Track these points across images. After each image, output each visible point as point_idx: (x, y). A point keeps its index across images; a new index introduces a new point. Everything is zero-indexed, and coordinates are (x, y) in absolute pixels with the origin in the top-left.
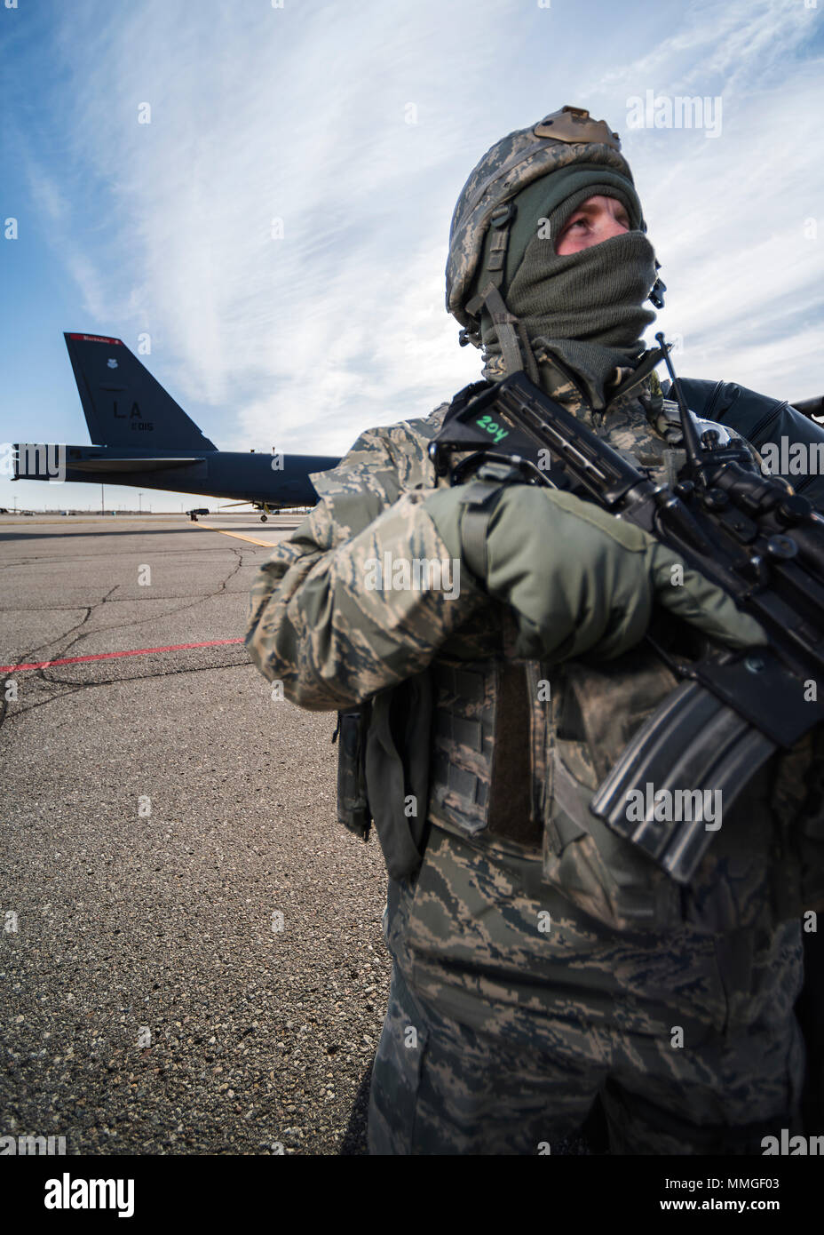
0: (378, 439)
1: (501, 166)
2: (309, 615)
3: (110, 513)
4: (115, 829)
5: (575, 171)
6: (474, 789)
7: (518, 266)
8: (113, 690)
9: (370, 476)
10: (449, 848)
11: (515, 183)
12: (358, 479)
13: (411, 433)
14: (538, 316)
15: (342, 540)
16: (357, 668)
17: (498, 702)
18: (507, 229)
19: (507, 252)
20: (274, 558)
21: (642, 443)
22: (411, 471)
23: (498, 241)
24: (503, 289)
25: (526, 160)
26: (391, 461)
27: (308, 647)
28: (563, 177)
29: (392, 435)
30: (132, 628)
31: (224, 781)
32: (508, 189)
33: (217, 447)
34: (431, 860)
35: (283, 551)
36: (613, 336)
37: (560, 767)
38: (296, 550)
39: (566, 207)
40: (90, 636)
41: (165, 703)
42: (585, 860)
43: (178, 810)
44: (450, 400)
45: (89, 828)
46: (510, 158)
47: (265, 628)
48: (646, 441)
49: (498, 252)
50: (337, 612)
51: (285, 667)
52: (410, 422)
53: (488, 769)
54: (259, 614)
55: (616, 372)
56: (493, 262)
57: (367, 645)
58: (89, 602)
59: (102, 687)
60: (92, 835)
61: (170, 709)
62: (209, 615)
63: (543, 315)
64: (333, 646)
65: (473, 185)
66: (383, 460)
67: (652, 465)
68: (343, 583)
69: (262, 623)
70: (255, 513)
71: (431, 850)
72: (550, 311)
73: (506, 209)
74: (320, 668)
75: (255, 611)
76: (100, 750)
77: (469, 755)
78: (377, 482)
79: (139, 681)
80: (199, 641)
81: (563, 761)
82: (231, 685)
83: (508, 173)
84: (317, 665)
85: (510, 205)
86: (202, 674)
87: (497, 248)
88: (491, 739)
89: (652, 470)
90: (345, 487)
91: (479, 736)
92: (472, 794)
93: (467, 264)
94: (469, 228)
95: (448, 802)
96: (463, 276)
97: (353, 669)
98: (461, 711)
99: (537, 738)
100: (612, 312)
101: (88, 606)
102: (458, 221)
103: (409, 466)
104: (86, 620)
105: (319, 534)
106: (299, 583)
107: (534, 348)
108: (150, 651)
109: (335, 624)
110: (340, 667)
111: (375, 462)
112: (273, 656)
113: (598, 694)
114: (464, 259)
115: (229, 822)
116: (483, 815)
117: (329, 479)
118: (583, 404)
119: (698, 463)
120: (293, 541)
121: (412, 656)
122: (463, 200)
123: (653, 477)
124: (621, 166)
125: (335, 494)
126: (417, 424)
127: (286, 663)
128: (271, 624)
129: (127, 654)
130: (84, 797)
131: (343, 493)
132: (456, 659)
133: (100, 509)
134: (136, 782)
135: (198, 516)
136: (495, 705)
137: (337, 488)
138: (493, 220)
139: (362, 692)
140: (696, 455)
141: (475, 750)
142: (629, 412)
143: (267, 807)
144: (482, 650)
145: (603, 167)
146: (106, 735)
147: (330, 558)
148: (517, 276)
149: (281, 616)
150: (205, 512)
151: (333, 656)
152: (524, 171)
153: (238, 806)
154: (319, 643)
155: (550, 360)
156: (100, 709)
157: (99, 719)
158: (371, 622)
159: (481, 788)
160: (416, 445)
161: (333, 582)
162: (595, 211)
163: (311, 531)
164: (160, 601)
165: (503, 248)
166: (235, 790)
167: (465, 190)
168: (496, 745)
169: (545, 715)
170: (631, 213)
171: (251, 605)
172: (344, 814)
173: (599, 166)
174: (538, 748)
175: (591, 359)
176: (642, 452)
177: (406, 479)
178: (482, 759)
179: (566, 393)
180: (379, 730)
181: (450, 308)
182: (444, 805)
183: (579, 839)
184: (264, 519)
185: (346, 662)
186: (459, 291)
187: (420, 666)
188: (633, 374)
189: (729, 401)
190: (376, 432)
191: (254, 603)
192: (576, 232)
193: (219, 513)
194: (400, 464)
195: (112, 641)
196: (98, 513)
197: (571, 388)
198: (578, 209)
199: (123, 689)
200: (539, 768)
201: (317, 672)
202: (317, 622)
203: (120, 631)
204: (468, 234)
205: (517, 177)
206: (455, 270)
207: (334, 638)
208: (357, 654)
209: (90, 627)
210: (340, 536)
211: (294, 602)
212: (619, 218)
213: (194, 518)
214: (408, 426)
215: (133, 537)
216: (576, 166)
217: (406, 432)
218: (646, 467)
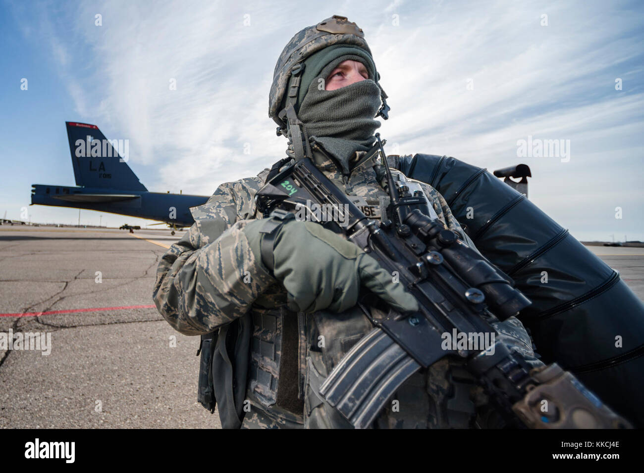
0: (227, 189)
1: (299, 44)
2: (184, 285)
3: (83, 226)
4: (71, 414)
5: (337, 48)
6: (270, 381)
7: (304, 97)
8: (77, 331)
9: (221, 209)
10: (257, 418)
11: (305, 53)
12: (214, 211)
13: (245, 185)
14: (314, 122)
15: (205, 244)
16: (208, 313)
17: (283, 331)
18: (300, 76)
19: (299, 88)
20: (169, 252)
21: (371, 193)
22: (243, 206)
23: (295, 82)
24: (297, 107)
25: (311, 41)
26: (233, 201)
27: (183, 300)
28: (330, 50)
29: (235, 187)
30: (90, 295)
31: (138, 391)
32: (301, 56)
33: (147, 189)
34: (246, 424)
35: (174, 249)
36: (355, 135)
37: (312, 366)
38: (181, 248)
39: (331, 66)
40: (66, 298)
41: (106, 340)
42: (322, 417)
43: (109, 406)
44: (270, 168)
45: (56, 412)
46: (304, 40)
47: (163, 289)
48: (374, 191)
49: (294, 87)
50: (199, 284)
51: (172, 311)
52: (245, 179)
53: (277, 371)
54: (160, 282)
55: (356, 154)
56: (292, 92)
57: (213, 301)
58: (66, 279)
59: (71, 329)
60: (58, 416)
61: (109, 345)
62: (136, 290)
63: (317, 122)
64: (196, 301)
65: (285, 53)
66: (229, 199)
67: (374, 205)
68: (202, 268)
69: (162, 287)
70: (168, 230)
71: (247, 419)
72: (321, 120)
73: (300, 66)
74: (188, 312)
75: (159, 280)
76: (66, 366)
77: (268, 362)
78: (225, 213)
79: (92, 327)
80: (129, 305)
81: (313, 364)
82: (146, 333)
83: (302, 47)
84: (187, 311)
85: (302, 64)
86: (129, 324)
87: (294, 85)
88: (279, 353)
89: (373, 207)
90: (208, 215)
91: (273, 351)
92: (269, 384)
93: (279, 92)
94: (281, 75)
95: (256, 389)
96: (277, 99)
97: (206, 314)
98: (265, 337)
99: (302, 351)
100: (354, 122)
101: (65, 280)
102: (277, 70)
103: (242, 203)
104: (65, 289)
105: (193, 240)
106: (181, 266)
107: (310, 141)
108: (99, 309)
109: (197, 290)
110: (198, 312)
111: (225, 201)
112: (166, 304)
113: (329, 325)
114: (278, 91)
115: (139, 416)
116: (274, 397)
117: (200, 211)
118: (338, 172)
119: (396, 203)
120: (179, 244)
121: (236, 308)
122: (280, 60)
123: (374, 211)
124: (363, 46)
125: (203, 219)
126: (249, 181)
127: (173, 308)
128: (166, 288)
129: (86, 310)
130: (56, 394)
131: (206, 218)
132: (262, 308)
133: (77, 224)
134: (85, 387)
135: (134, 230)
136: (281, 333)
137: (203, 216)
138: (293, 71)
139: (210, 326)
140: (396, 199)
141: (271, 360)
142: (366, 175)
143: (162, 409)
144: (276, 303)
145: (352, 46)
146: (70, 358)
147: (197, 254)
148: (304, 100)
149: (171, 284)
150: (138, 228)
151: (195, 306)
152: (310, 47)
153: (144, 407)
154: (188, 299)
155: (318, 148)
156: (68, 342)
157: (67, 348)
158: (215, 289)
159: (274, 381)
160: (247, 192)
161: (197, 267)
162: (347, 68)
163: (189, 239)
164: (108, 280)
165: (297, 85)
166: (144, 397)
167: (281, 56)
168: (282, 355)
169: (306, 339)
170: (369, 70)
171: (157, 277)
172: (201, 397)
173: (350, 46)
174: (302, 357)
175: (340, 148)
176: (371, 198)
177: (240, 210)
178: (275, 364)
179: (328, 165)
180: (221, 348)
181: (271, 115)
182: (255, 391)
183: (319, 406)
184: (173, 233)
185: (202, 310)
186: (275, 106)
187: (241, 314)
188: (366, 154)
189: (448, 168)
190: (227, 185)
191: (158, 276)
192: (336, 78)
193: (147, 229)
194: (238, 202)
195: (79, 302)
196: (76, 226)
197: (330, 163)
198: (337, 67)
199: (82, 331)
200: (303, 368)
201: (187, 313)
202: (187, 288)
203: (84, 296)
204: (280, 77)
205: (306, 50)
206: (273, 95)
207: (196, 297)
208: (208, 306)
209: (67, 293)
210: (203, 241)
211: (177, 276)
212: (361, 72)
213: (131, 232)
214: (244, 181)
215: (95, 241)
216: (337, 45)
217: (242, 185)
218: (370, 206)
